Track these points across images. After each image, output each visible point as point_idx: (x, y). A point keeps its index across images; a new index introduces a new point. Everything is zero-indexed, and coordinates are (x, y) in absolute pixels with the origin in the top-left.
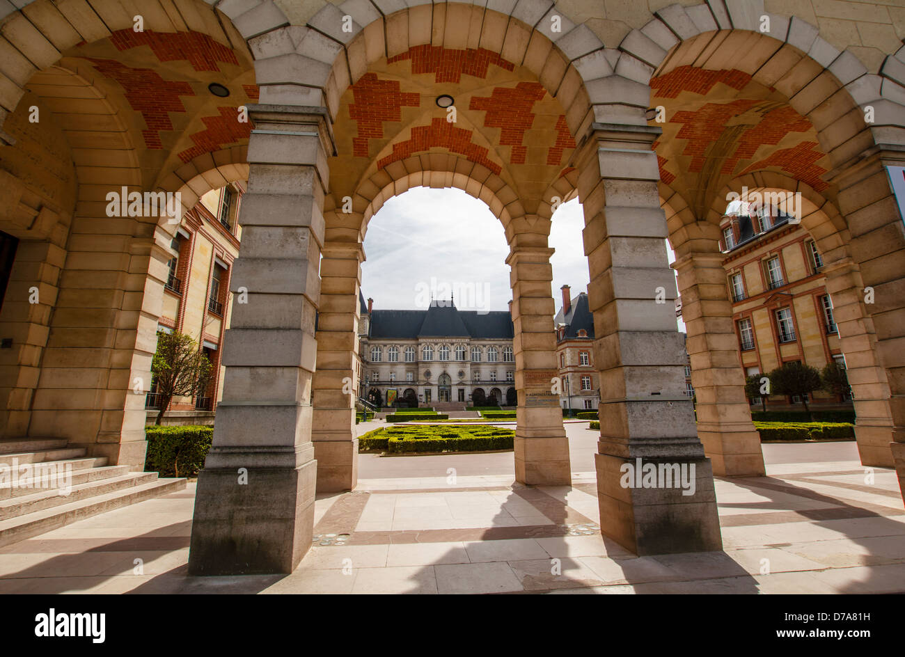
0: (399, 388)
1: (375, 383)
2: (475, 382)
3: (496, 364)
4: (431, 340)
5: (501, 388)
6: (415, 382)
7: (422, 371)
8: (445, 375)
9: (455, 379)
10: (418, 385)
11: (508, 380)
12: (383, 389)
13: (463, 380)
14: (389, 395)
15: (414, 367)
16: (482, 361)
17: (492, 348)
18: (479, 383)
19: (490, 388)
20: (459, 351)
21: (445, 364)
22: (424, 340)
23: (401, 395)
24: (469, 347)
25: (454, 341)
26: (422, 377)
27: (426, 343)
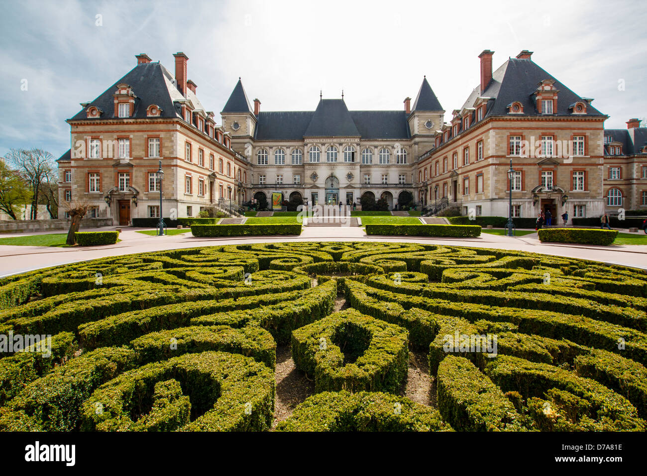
0: (284, 191)
1: (260, 186)
2: (364, 185)
3: (388, 167)
4: (318, 141)
5: (392, 191)
6: (301, 185)
7: (308, 173)
8: (332, 177)
9: (343, 181)
10: (304, 188)
11: (400, 183)
12: (269, 193)
13: (352, 182)
14: (274, 198)
15: (301, 169)
16: (373, 163)
17: (384, 149)
18: (369, 186)
19: (381, 191)
20: (348, 151)
21: (332, 166)
22: (311, 140)
23: (287, 198)
24: (358, 147)
25: (342, 140)
26: (308, 180)
27: (313, 143)
